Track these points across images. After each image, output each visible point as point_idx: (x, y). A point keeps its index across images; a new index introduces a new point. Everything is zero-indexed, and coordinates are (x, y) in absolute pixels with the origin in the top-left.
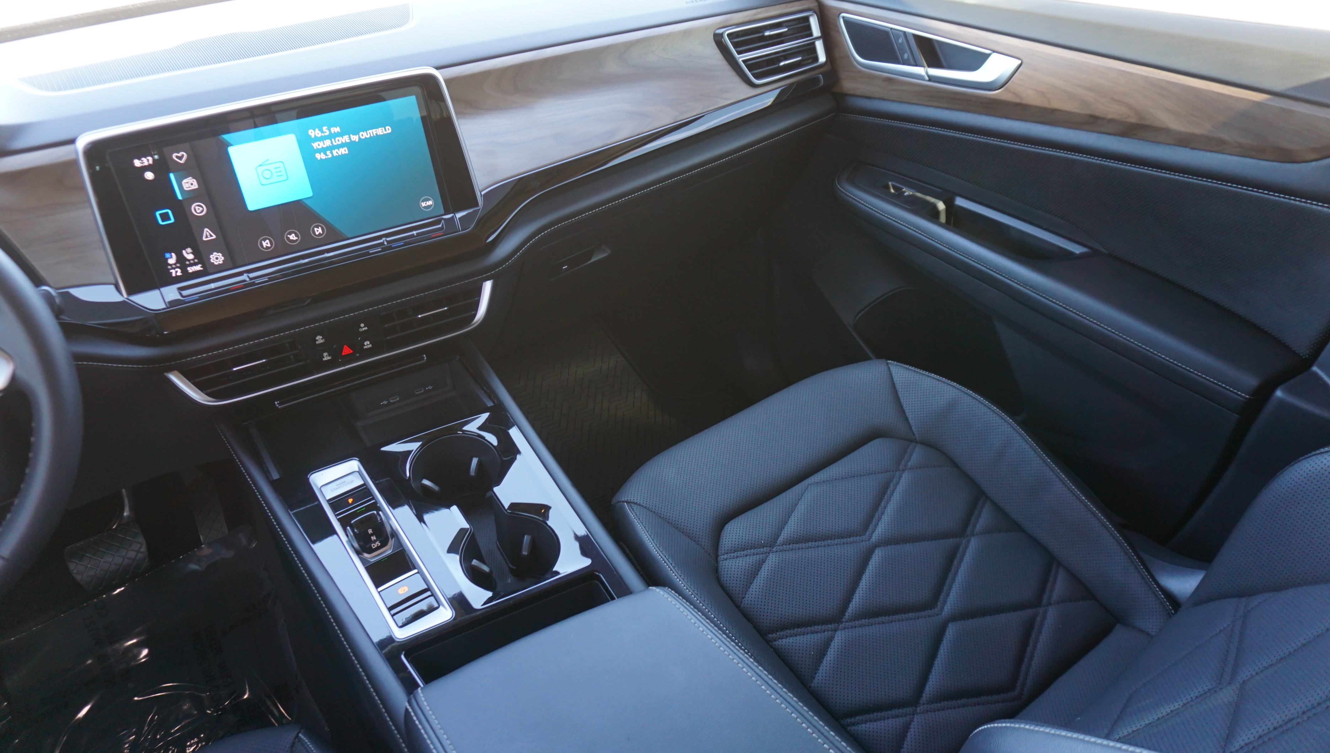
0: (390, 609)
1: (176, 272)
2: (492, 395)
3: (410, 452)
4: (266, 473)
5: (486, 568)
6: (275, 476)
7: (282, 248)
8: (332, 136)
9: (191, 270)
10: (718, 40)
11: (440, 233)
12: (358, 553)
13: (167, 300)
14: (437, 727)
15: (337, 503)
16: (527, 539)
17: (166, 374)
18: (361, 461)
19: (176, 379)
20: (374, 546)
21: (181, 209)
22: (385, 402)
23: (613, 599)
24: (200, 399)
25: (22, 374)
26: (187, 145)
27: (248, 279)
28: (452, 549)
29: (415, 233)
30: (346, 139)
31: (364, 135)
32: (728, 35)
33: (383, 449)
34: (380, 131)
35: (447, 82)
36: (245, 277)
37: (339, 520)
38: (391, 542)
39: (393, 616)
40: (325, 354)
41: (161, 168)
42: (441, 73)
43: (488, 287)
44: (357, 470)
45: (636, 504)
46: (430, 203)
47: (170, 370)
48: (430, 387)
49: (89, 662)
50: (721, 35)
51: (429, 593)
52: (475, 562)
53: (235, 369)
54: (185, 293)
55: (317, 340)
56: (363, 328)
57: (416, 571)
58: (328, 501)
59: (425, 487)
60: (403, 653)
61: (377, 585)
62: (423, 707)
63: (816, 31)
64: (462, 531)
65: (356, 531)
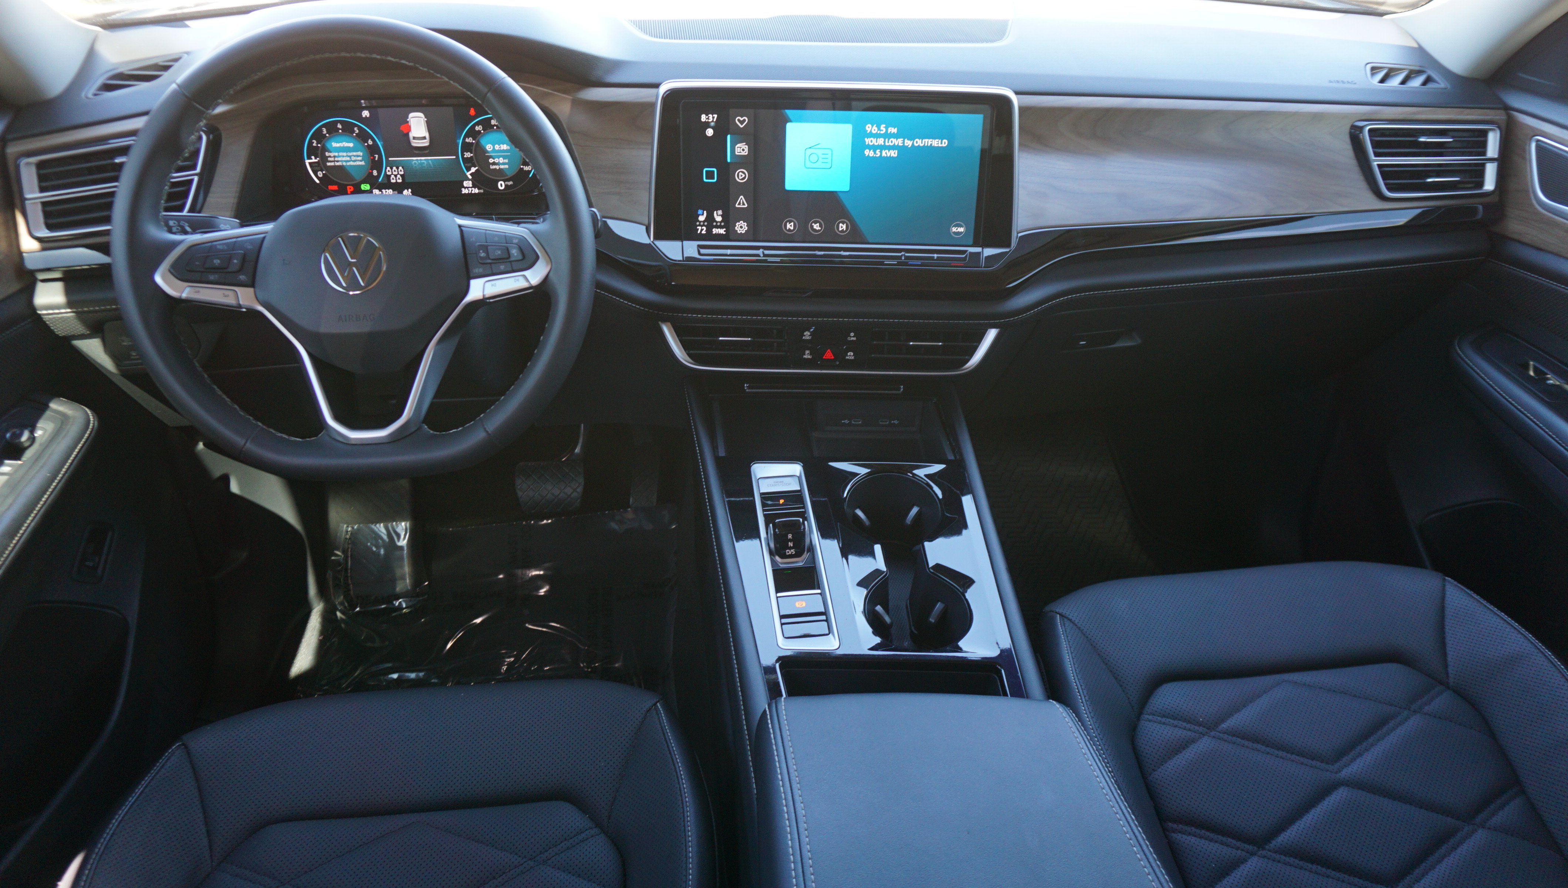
0: (782, 617)
1: (702, 230)
2: (957, 449)
3: (855, 475)
4: (714, 448)
5: (887, 619)
6: (722, 453)
7: (804, 234)
8: (887, 136)
9: (715, 231)
10: (1356, 132)
11: (962, 263)
12: (771, 553)
13: (685, 254)
14: (787, 738)
15: (769, 499)
16: (939, 606)
17: (660, 323)
18: (805, 468)
19: (667, 331)
20: (789, 552)
21: (726, 171)
22: (847, 421)
23: (1005, 694)
24: (681, 357)
25: (553, 278)
26: (751, 111)
27: (762, 255)
28: (861, 584)
29: (936, 256)
30: (899, 142)
31: (919, 142)
32: (1370, 131)
33: (831, 464)
34: (936, 143)
35: (1022, 109)
36: (760, 252)
37: (765, 515)
38: (806, 556)
39: (782, 624)
40: (807, 352)
41: (723, 129)
42: (1018, 99)
43: (992, 334)
44: (798, 475)
45: (1070, 620)
46: (961, 230)
47: (665, 321)
48: (896, 422)
49: (501, 576)
50: (1361, 129)
51: (824, 617)
52: (879, 608)
53: (720, 339)
54: (703, 251)
55: (805, 336)
56: (852, 337)
57: (819, 591)
58: (762, 494)
59: (857, 517)
60: (780, 662)
61: (778, 590)
62: (780, 715)
63: (1492, 151)
64: (877, 572)
65: (777, 530)
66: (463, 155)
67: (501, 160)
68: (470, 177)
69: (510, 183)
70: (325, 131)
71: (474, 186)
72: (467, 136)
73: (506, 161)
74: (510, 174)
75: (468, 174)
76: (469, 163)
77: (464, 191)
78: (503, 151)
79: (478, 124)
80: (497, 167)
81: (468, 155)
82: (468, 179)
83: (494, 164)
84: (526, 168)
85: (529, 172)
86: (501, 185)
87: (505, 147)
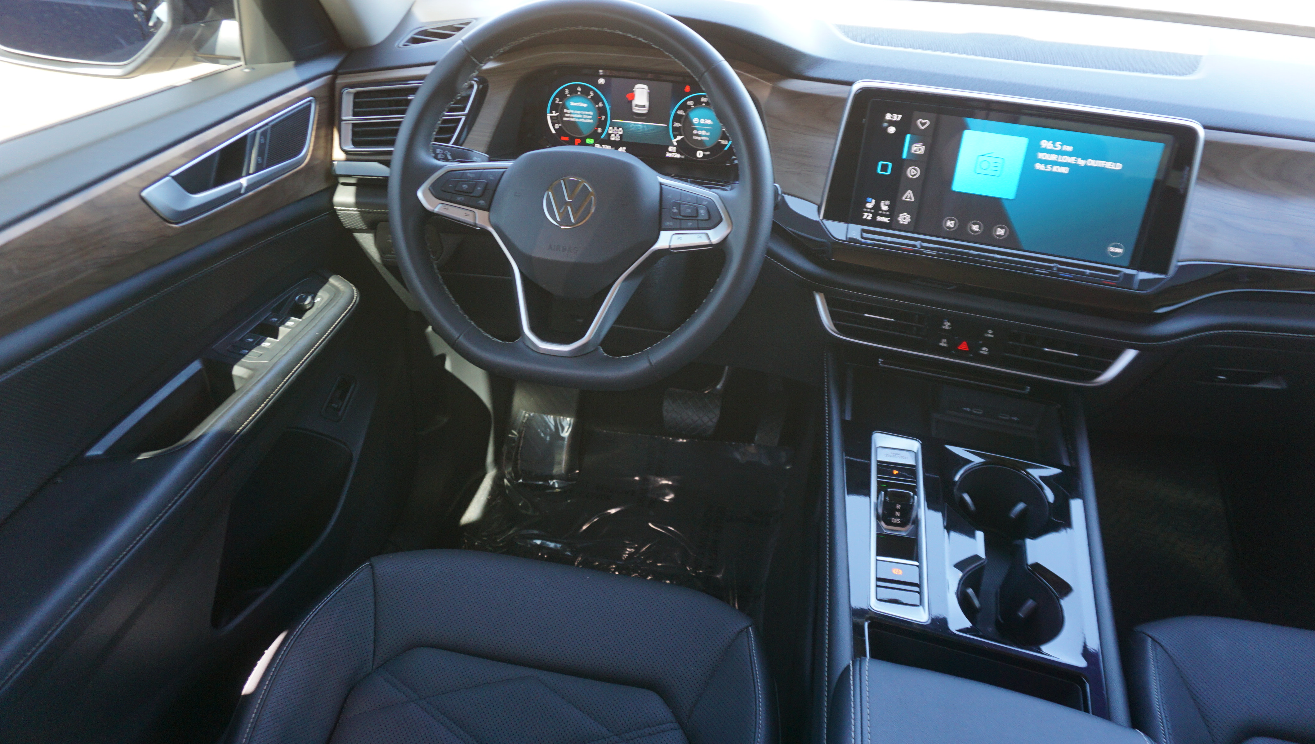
0: (878, 579)
1: (868, 216)
2: (1074, 456)
3: (968, 461)
4: (842, 412)
5: (976, 603)
6: (848, 417)
7: (961, 232)
8: (1061, 153)
9: (880, 219)
11: (1114, 283)
12: (878, 518)
13: (849, 236)
14: (866, 699)
15: (884, 468)
16: (1030, 603)
17: (814, 292)
18: (923, 447)
19: (819, 300)
20: (895, 521)
21: (900, 166)
22: (968, 409)
23: (1086, 710)
24: (827, 325)
25: (731, 239)
26: (934, 115)
27: (919, 247)
28: (959, 566)
29: (1088, 271)
30: (1072, 160)
31: (1092, 163)
33: (948, 447)
34: (1109, 165)
35: (1207, 143)
36: (918, 243)
37: (878, 482)
38: (910, 527)
39: (877, 586)
40: (944, 340)
41: (904, 127)
42: (1206, 133)
43: (1129, 355)
44: (915, 451)
45: (1162, 646)
46: (1119, 250)
47: (819, 291)
48: (1016, 419)
49: (637, 478)
51: (917, 589)
52: (970, 591)
53: (866, 315)
54: (865, 235)
55: (944, 325)
56: (990, 334)
57: (917, 563)
58: (879, 462)
59: (963, 500)
60: (869, 621)
61: (879, 553)
62: (863, 675)
64: (976, 558)
65: (887, 499)
66: (673, 124)
67: (704, 133)
68: (675, 144)
69: (708, 153)
70: (567, 91)
71: (677, 152)
72: (679, 109)
73: (708, 134)
74: (709, 145)
75: (674, 142)
76: (677, 131)
77: (668, 155)
78: (707, 125)
79: (690, 99)
80: (699, 138)
81: (677, 125)
82: (673, 145)
83: (697, 135)
84: (723, 142)
85: (725, 145)
86: (700, 154)
87: (709, 122)
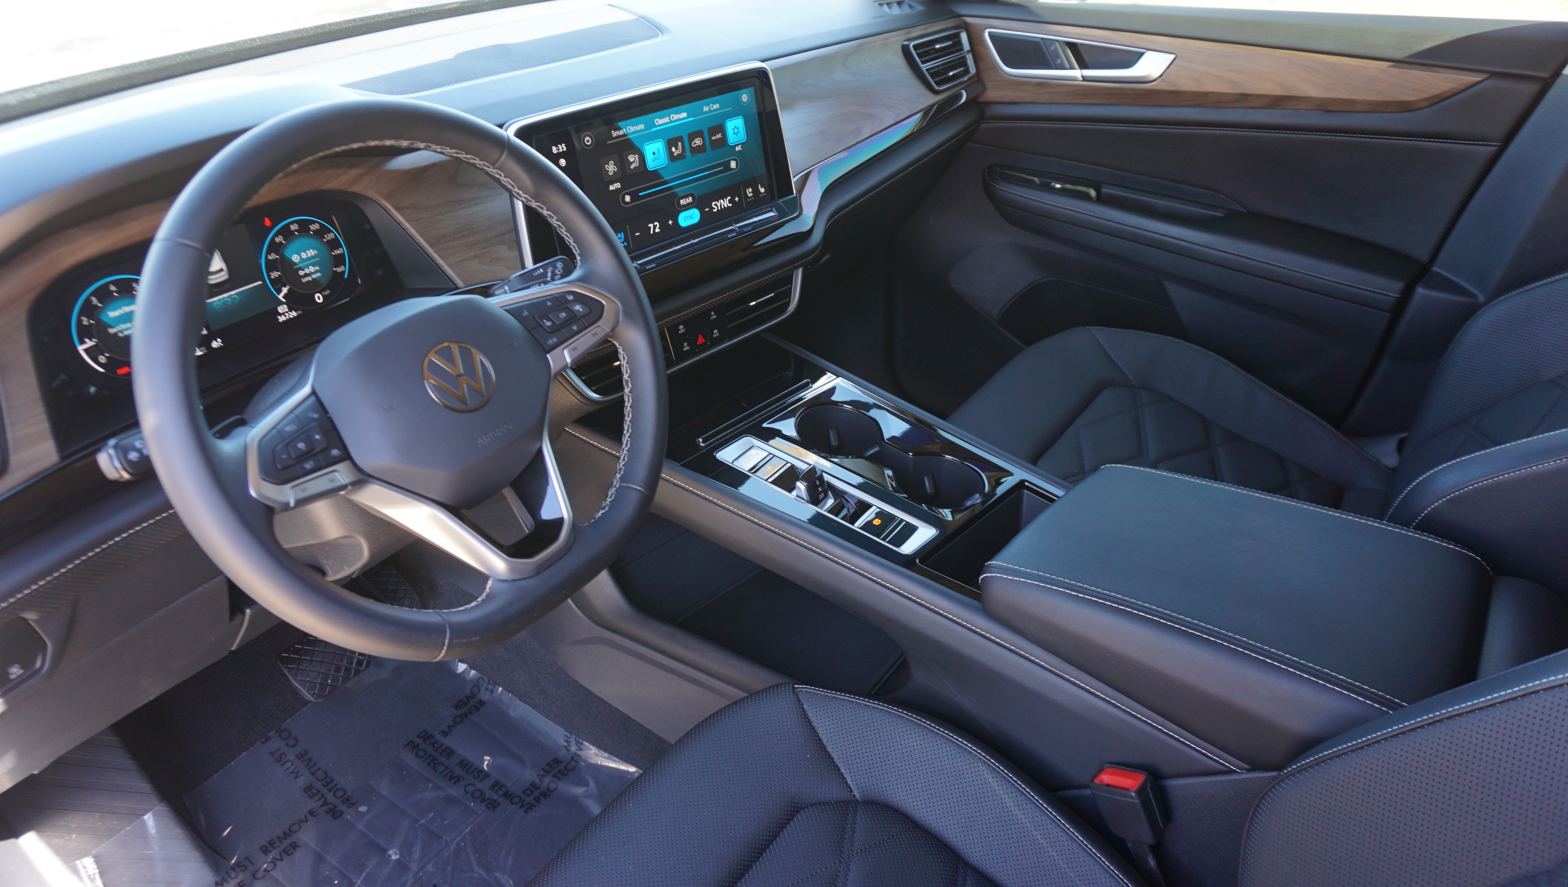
0: (877, 536)
10: (905, 50)
18: (755, 437)
32: (914, 46)
35: (776, 72)
37: (772, 482)
40: (686, 344)
42: (769, 66)
43: (799, 277)
44: (754, 444)
50: (908, 46)
55: (680, 330)
56: (713, 316)
57: (874, 508)
58: (749, 471)
63: (966, 46)
66: (269, 276)
67: (312, 269)
68: (284, 300)
69: (327, 292)
70: (94, 300)
71: (290, 310)
72: (269, 252)
73: (317, 268)
74: (324, 282)
75: (281, 297)
76: (278, 284)
77: (281, 319)
78: (312, 257)
79: (276, 235)
80: (309, 278)
81: (275, 274)
82: (282, 303)
83: (306, 275)
84: (339, 270)
85: (344, 272)
86: (319, 298)
87: (311, 253)
